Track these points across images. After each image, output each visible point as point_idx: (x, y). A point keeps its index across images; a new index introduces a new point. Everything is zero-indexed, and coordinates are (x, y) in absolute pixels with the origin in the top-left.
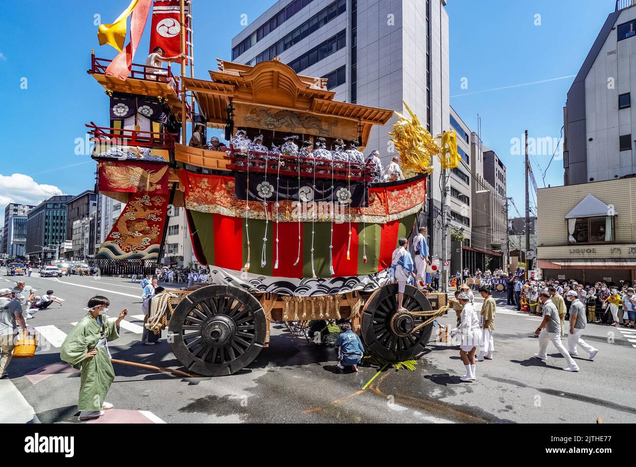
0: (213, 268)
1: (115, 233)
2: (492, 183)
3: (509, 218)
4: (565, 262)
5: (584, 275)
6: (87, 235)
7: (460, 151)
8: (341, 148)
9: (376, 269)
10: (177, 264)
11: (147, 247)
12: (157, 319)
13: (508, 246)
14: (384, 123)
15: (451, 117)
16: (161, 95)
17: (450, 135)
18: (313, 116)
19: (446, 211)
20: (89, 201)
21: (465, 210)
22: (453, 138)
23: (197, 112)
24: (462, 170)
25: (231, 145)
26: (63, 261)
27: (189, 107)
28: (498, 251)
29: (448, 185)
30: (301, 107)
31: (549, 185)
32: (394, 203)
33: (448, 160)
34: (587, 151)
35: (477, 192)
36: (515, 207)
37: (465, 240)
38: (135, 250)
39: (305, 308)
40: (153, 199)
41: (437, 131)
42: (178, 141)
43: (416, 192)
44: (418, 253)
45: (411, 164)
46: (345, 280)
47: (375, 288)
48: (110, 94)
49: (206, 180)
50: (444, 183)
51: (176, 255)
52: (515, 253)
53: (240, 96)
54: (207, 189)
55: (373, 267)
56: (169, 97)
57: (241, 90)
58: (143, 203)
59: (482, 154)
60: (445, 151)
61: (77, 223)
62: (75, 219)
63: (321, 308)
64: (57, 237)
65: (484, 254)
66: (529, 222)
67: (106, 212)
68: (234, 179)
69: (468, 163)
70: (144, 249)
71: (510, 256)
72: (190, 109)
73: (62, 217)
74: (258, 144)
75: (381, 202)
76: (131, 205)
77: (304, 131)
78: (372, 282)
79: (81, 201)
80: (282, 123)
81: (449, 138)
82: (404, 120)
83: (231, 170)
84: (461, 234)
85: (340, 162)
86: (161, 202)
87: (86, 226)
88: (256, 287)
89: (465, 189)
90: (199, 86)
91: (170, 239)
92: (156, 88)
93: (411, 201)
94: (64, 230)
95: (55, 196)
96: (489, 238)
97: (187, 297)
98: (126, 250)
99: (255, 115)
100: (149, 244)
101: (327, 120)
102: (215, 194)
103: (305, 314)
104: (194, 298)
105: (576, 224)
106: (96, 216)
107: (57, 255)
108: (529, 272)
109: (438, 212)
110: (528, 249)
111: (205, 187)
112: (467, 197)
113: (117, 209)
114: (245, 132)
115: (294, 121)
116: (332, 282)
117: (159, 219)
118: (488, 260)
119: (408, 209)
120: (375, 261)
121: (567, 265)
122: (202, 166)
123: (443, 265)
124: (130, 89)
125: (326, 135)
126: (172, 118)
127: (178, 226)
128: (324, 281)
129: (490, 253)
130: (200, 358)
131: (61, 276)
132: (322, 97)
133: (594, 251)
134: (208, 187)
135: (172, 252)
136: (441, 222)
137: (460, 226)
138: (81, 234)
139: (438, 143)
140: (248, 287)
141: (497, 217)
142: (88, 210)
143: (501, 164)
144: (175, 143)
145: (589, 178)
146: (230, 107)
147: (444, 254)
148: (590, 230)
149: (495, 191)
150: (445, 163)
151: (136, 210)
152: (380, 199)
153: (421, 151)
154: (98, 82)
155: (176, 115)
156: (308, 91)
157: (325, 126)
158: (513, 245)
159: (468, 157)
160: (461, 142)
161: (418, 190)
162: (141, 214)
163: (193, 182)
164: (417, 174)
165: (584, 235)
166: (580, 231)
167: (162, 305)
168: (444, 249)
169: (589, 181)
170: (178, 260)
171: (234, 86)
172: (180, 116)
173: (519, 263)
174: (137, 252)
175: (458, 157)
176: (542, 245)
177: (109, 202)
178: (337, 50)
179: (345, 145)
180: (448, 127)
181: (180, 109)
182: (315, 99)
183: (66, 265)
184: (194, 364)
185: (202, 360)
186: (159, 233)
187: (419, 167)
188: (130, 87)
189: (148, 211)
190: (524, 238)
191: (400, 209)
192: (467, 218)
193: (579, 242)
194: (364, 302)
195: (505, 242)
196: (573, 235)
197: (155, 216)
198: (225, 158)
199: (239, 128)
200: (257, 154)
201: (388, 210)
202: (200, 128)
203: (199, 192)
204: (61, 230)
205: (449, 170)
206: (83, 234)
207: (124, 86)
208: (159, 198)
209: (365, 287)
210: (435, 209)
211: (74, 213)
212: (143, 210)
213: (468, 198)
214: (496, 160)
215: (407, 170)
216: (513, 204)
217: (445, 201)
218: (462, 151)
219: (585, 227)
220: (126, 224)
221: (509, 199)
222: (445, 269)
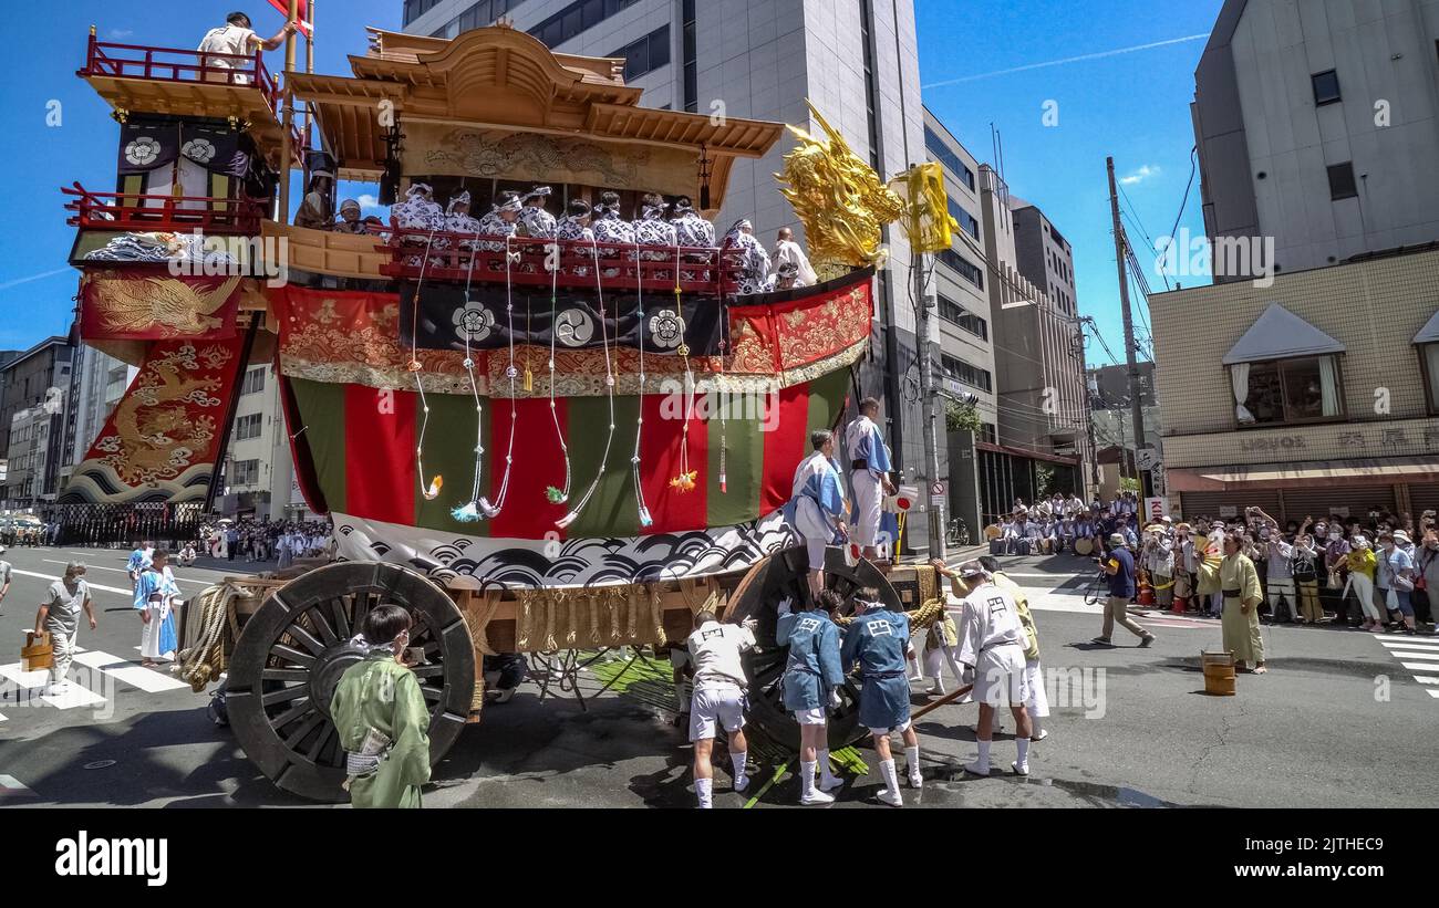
0: (340, 519)
1: (109, 438)
2: (1041, 284)
3: (1088, 368)
4: (1233, 472)
5: (1282, 503)
6: (43, 446)
7: (954, 209)
8: (656, 212)
9: (755, 510)
10: (253, 511)
11: (181, 470)
12: (201, 652)
13: (1091, 437)
14: (761, 154)
15: (928, 131)
16: (235, 114)
17: (928, 173)
18: (591, 144)
19: (929, 355)
20: (53, 362)
21: (981, 354)
22: (934, 179)
23: (317, 146)
24: (962, 254)
25: (394, 220)
27: (299, 135)
28: (1069, 451)
29: (931, 290)
30: (562, 125)
31: (1178, 285)
32: (793, 341)
33: (928, 232)
34: (1257, 201)
35: (1004, 307)
36: (1100, 339)
37: (983, 426)
38: (152, 480)
39: (572, 617)
40: (203, 354)
41: (894, 165)
42: (269, 215)
43: (849, 313)
44: (861, 464)
45: (834, 247)
46: (675, 542)
47: (753, 561)
48: (122, 117)
49: (330, 304)
50: (920, 287)
51: (253, 488)
52: (1111, 455)
53: (419, 106)
54: (332, 326)
55: (748, 504)
56: (253, 116)
57: (422, 94)
58: (179, 365)
59: (1010, 214)
60: (917, 212)
61: (21, 417)
62: (17, 407)
63: (615, 616)
65: (1033, 460)
66: (1137, 375)
67: (91, 388)
68: (398, 297)
69: (977, 238)
70: (174, 477)
71: (1100, 463)
72: (301, 141)
74: (456, 214)
75: (762, 341)
76: (150, 370)
77: (567, 177)
78: (746, 543)
79: (35, 364)
80: (517, 162)
81: (926, 181)
82: (810, 143)
83: (390, 278)
84: (970, 412)
85: (655, 245)
86: (222, 361)
87: (42, 424)
88: (448, 566)
90: (323, 90)
91: (240, 450)
92: (226, 98)
93: (838, 336)
96: (1042, 420)
97: (275, 597)
98: (132, 480)
99: (453, 146)
100: (185, 463)
101: (623, 150)
102: (352, 335)
103: (573, 634)
104: (292, 597)
105: (1250, 378)
106: (67, 398)
109: (908, 358)
110: (1141, 443)
111: (327, 322)
112: (979, 319)
113: (117, 380)
114: (429, 189)
115: (545, 156)
116: (643, 547)
117: (215, 402)
118: (1043, 474)
119: (830, 356)
120: (750, 488)
121: (1237, 479)
122: (323, 271)
124: (168, 105)
125: (622, 186)
126: (258, 164)
127: (260, 416)
128: (622, 544)
129: (1048, 456)
130: (305, 753)
132: (611, 100)
133: (1300, 443)
134: (336, 320)
135: (242, 482)
136: (919, 384)
137: (967, 392)
138: (28, 444)
139: (894, 193)
140: (428, 567)
141: (1058, 367)
143: (1057, 238)
144: (262, 220)
146: (394, 131)
147: (931, 466)
148: (1284, 390)
149: (1048, 301)
150: (920, 240)
151: (161, 382)
152: (759, 334)
153: (857, 215)
154: (100, 93)
155: (268, 156)
156: (578, 87)
157: (619, 165)
158: (1104, 436)
159: (975, 223)
160: (956, 189)
161: (853, 309)
162: (175, 390)
163: (301, 309)
164: (849, 271)
165: (1273, 403)
166: (1261, 395)
167: (213, 618)
170: (257, 502)
171: (405, 86)
172: (277, 157)
173: (1122, 480)
174: (156, 485)
175: (950, 223)
176: (1173, 434)
177: (100, 363)
180: (920, 155)
181: (278, 142)
182: (593, 105)
184: (290, 769)
185: (309, 760)
186: (212, 435)
187: (853, 252)
188: (169, 99)
189: (191, 383)
190: (1128, 416)
191: (810, 355)
192: (984, 371)
193: (1262, 422)
194: (724, 597)
195: (1083, 427)
196: (1247, 405)
197: (205, 394)
198: (378, 249)
199: (416, 180)
200: (455, 237)
201: (779, 359)
202: (323, 182)
203: (313, 333)
205: (930, 256)
206: (34, 444)
207: (154, 98)
208: (218, 351)
209: (726, 558)
210: (901, 353)
211: (18, 391)
212: (176, 380)
213: (984, 322)
214: (1046, 229)
215: (824, 261)
216: (1096, 332)
217: (924, 331)
218: (961, 208)
219: (1272, 383)
220: (135, 416)
221: (1084, 320)
222: (934, 503)
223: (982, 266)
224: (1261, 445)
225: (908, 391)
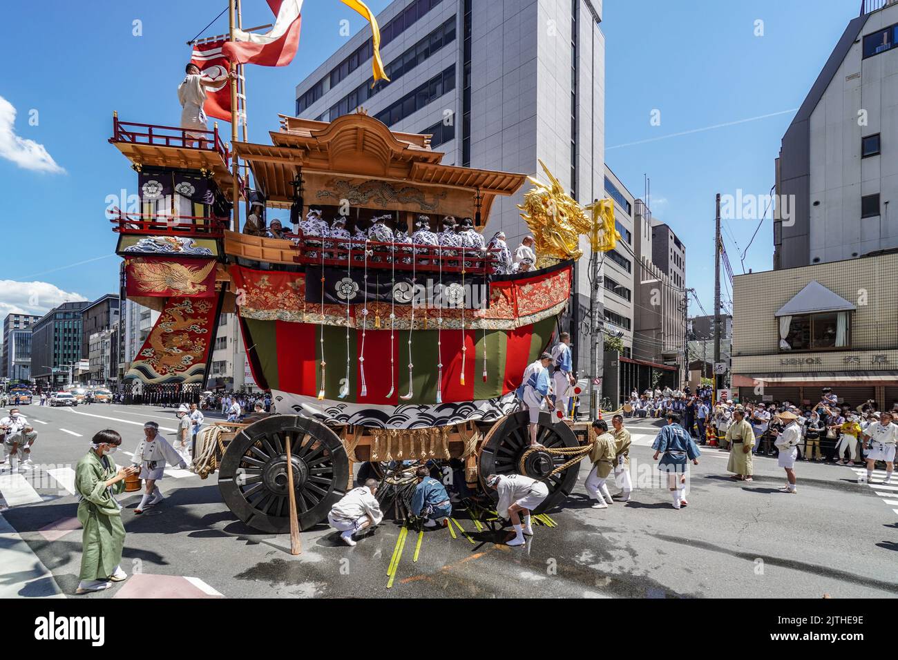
1: (147, 350)
2: (665, 269)
3: (689, 317)
4: (773, 377)
5: (802, 395)
6: (108, 352)
7: (619, 226)
8: (452, 229)
9: (500, 392)
10: (224, 387)
11: (189, 367)
12: (204, 460)
13: (686, 355)
14: (512, 193)
15: (606, 179)
16: (204, 167)
17: (604, 205)
18: (413, 187)
19: (597, 310)
20: (109, 308)
21: (626, 309)
22: (609, 208)
23: (252, 188)
24: (620, 253)
25: (300, 230)
26: (79, 386)
27: (242, 181)
28: (672, 363)
29: (601, 273)
30: (396, 176)
31: (750, 270)
32: (525, 301)
33: (602, 240)
34: (811, 219)
35: (642, 282)
36: (698, 301)
37: (624, 348)
38: (173, 372)
39: (401, 445)
40: (196, 305)
41: (585, 199)
42: (228, 228)
43: (558, 286)
44: (557, 369)
45: (550, 248)
46: (456, 407)
47: (498, 418)
48: (138, 168)
49: (266, 278)
50: (595, 271)
51: (224, 376)
52: (697, 365)
53: (312, 163)
54: (267, 290)
55: (496, 388)
56: (215, 169)
57: (313, 156)
58: (183, 311)
59: (651, 229)
60: (597, 227)
61: (94, 337)
62: (91, 332)
63: (423, 444)
64: (69, 355)
65: (651, 367)
66: (719, 322)
67: (132, 322)
68: (304, 275)
69: (630, 242)
70: (184, 371)
71: (690, 370)
72: (243, 184)
73: (75, 330)
74: (337, 228)
75: (507, 301)
76: (167, 313)
77: (399, 207)
78: (495, 409)
79: (99, 309)
80: (370, 198)
81: (603, 209)
82: (540, 186)
83: (299, 264)
84: (617, 341)
85: (451, 248)
86: (207, 309)
87: (106, 341)
88: (335, 417)
89: (625, 279)
90: (255, 153)
91: (218, 356)
92: (199, 157)
93: (551, 298)
94: (78, 346)
95: (65, 304)
96: (659, 346)
97: (243, 432)
98: (162, 371)
99: (333, 188)
100: (190, 363)
101: (432, 191)
102: (278, 295)
103: (401, 453)
104: (252, 432)
105: (791, 324)
106: (118, 327)
107: (70, 378)
108: (719, 392)
109: (585, 312)
110: (718, 359)
111: (264, 288)
112: (627, 289)
113: (146, 318)
114: (319, 212)
115: (386, 194)
116: (439, 409)
117: (205, 331)
118: (656, 375)
119: (546, 310)
120: (498, 380)
121: (776, 381)
122: (261, 259)
123: (592, 383)
124: (164, 161)
125: (430, 212)
126: (220, 198)
127: (225, 338)
128: (428, 408)
129: (660, 365)
130: (261, 510)
131: (76, 405)
132: (425, 160)
133: (818, 361)
134: (268, 287)
135: (218, 372)
136: (590, 326)
137: (617, 330)
138: (100, 351)
139: (587, 216)
140: (324, 418)
141: (672, 317)
142: (108, 320)
143: (678, 243)
144: (225, 230)
145: (812, 258)
146: (297, 178)
147: (594, 369)
148: (812, 331)
149: (668, 280)
150: (597, 244)
151: (174, 320)
152: (506, 297)
153: (565, 229)
154: (123, 153)
155: (225, 193)
156: (406, 152)
157: (429, 199)
158: (694, 355)
159: (630, 234)
160: (620, 215)
161: (560, 283)
162: (181, 324)
163: (249, 281)
164: (559, 261)
165: (803, 339)
166: (796, 334)
167: (210, 443)
168: (593, 362)
169: (812, 263)
170: (226, 383)
171: (303, 151)
172: (231, 194)
173: (703, 379)
174: (175, 374)
175: (615, 235)
176: (739, 355)
177: (136, 309)
178: (443, 93)
179: (458, 225)
180: (601, 193)
181: (231, 185)
182: (415, 163)
183: (82, 391)
184: (254, 517)
185: (264, 513)
186: (204, 348)
187: (562, 251)
188: (165, 158)
189: (190, 321)
190: (711, 345)
191: (534, 309)
192: (627, 318)
193: (795, 350)
194: (482, 436)
195: (682, 350)
196: (786, 339)
198: (292, 248)
200: (336, 241)
201: (517, 311)
202: (258, 209)
203: (256, 294)
204: (74, 347)
205: (602, 254)
206: (103, 352)
207: (157, 157)
208: (204, 303)
209: (484, 416)
210: (581, 309)
211: (91, 323)
212: (182, 319)
213: (629, 291)
214: (671, 238)
215: (545, 256)
216: (696, 297)
217: (596, 296)
218: (622, 226)
219: (804, 327)
220: (161, 338)
221: (689, 290)
222: (594, 389)
223: (631, 259)
224: (793, 362)
225: (584, 329)
